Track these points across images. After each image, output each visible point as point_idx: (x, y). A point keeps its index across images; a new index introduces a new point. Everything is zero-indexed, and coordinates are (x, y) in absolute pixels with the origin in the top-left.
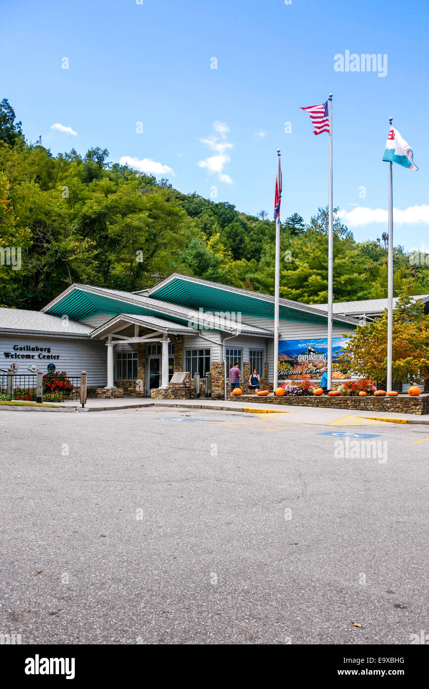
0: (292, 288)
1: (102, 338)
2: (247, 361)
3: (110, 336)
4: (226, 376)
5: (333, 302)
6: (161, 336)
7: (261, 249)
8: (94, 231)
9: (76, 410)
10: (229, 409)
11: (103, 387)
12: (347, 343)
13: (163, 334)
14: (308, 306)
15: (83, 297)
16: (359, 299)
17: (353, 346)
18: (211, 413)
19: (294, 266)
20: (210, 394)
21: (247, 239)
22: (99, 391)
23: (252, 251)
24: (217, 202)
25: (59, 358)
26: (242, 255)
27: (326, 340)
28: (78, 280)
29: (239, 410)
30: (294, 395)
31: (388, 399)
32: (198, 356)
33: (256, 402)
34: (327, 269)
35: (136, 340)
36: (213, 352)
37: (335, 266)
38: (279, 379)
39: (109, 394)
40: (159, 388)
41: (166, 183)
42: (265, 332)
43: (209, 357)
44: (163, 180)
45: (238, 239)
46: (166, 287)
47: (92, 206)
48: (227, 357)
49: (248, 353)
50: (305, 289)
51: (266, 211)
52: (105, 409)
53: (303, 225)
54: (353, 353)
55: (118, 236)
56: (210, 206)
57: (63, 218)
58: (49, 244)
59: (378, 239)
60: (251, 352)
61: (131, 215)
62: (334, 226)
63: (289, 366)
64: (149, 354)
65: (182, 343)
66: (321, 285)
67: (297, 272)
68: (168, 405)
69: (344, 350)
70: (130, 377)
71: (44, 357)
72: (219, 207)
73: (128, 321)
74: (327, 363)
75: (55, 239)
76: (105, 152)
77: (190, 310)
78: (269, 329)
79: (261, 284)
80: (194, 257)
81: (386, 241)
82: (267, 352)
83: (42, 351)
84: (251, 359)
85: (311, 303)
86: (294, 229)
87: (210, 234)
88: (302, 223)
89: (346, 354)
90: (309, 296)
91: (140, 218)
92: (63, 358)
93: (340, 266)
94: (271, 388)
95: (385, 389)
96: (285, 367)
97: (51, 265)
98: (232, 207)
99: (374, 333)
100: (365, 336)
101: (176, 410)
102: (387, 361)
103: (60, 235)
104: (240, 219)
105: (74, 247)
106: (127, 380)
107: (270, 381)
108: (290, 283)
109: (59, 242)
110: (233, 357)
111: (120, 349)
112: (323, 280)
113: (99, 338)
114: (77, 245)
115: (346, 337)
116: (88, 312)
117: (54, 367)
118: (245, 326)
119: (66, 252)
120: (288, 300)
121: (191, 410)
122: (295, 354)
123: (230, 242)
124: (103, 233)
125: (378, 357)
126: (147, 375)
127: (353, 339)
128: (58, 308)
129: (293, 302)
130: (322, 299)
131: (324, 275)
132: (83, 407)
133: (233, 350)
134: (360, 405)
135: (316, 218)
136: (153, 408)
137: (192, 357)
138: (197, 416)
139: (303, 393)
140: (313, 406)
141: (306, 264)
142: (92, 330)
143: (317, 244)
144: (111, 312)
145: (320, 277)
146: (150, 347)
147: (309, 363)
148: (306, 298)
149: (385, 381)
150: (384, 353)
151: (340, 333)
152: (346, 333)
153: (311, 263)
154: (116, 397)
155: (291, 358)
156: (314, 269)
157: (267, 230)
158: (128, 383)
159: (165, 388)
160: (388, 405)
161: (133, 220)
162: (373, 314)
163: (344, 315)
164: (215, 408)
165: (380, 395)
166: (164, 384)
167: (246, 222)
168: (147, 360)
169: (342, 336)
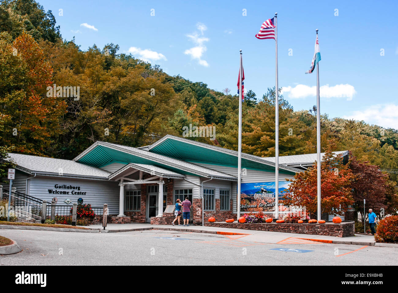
0: (249, 145)
1: (116, 180)
2: (218, 198)
3: (122, 179)
4: (203, 208)
5: (279, 156)
6: (158, 179)
7: (226, 116)
8: (110, 104)
9: (100, 231)
10: (206, 232)
11: (116, 215)
12: (289, 185)
13: (159, 178)
14: (261, 158)
15: (103, 150)
16: (297, 153)
17: (293, 187)
18: (194, 235)
19: (251, 129)
20: (192, 221)
21: (215, 109)
22: (114, 218)
23: (219, 118)
24: (194, 82)
25: (86, 194)
26: (212, 120)
27: (274, 183)
28: (98, 138)
29: (213, 233)
30: (252, 222)
31: (319, 226)
32: (184, 194)
33: (225, 227)
34: (274, 132)
35: (140, 182)
36: (195, 191)
37: (280, 130)
38: (241, 211)
39: (120, 220)
40: (156, 216)
41: (158, 68)
42: (231, 177)
43: (192, 195)
44: (156, 66)
45: (209, 108)
46: (161, 144)
47: (110, 86)
48: (204, 195)
49: (219, 192)
50: (258, 146)
51: (229, 89)
52: (119, 231)
53: (256, 99)
54: (293, 193)
55: (127, 107)
56: (190, 85)
57: (88, 94)
58: (78, 112)
59: (310, 110)
60: (221, 191)
61: (136, 93)
62: (279, 101)
63: (248, 202)
64: (149, 192)
65: (173, 184)
66: (270, 143)
67: (253, 133)
68: (163, 228)
69: (287, 190)
70: (135, 208)
71: (75, 193)
72: (196, 86)
73: (135, 168)
74: (275, 200)
75: (83, 109)
76: (117, 47)
77: (178, 161)
78: (234, 175)
79: (226, 142)
80: (179, 122)
81: (316, 112)
82: (232, 191)
83: (74, 189)
84: (221, 196)
85: (263, 156)
86: (249, 102)
87: (189, 105)
88: (255, 97)
89: (288, 193)
90: (261, 151)
91: (143, 95)
92: (89, 194)
93: (283, 129)
94: (235, 218)
95: (316, 218)
96: (245, 202)
97: (79, 127)
98: (205, 86)
99: (307, 178)
100: (302, 180)
101: (169, 233)
102: (317, 198)
103: (86, 106)
104: (210, 94)
105: (97, 114)
106: (133, 211)
107: (234, 213)
108: (247, 142)
109: (85, 111)
110: (209, 194)
111: (128, 188)
112: (271, 139)
113: (114, 180)
114: (99, 114)
115: (288, 180)
116: (106, 161)
117: (82, 200)
118: (217, 172)
119: (90, 119)
120: (246, 154)
121: (179, 232)
122: (252, 193)
123: (203, 111)
124: (117, 105)
125: (311, 195)
126: (148, 207)
127: (293, 182)
128: (86, 158)
129: (250, 155)
130: (271, 153)
131: (272, 135)
132: (104, 229)
133: (208, 190)
134: (298, 230)
135: (266, 95)
136: (153, 231)
137: (179, 194)
138: (185, 236)
139: (258, 220)
140: (265, 230)
141: (259, 128)
142: (109, 174)
143: (267, 114)
144: (122, 161)
145: (269, 137)
146: (149, 187)
147: (262, 199)
148: (259, 152)
149: (316, 213)
150: (315, 193)
151: (284, 178)
152: (288, 178)
153: (262, 127)
154: (126, 223)
155: (249, 195)
156: (265, 131)
157: (230, 103)
158: (134, 213)
159: (161, 217)
160: (319, 230)
161: (138, 96)
162: (306, 164)
163: (287, 165)
164: (196, 231)
165: (313, 223)
166: (160, 214)
167: (215, 96)
168: (147, 196)
169: (285, 180)
